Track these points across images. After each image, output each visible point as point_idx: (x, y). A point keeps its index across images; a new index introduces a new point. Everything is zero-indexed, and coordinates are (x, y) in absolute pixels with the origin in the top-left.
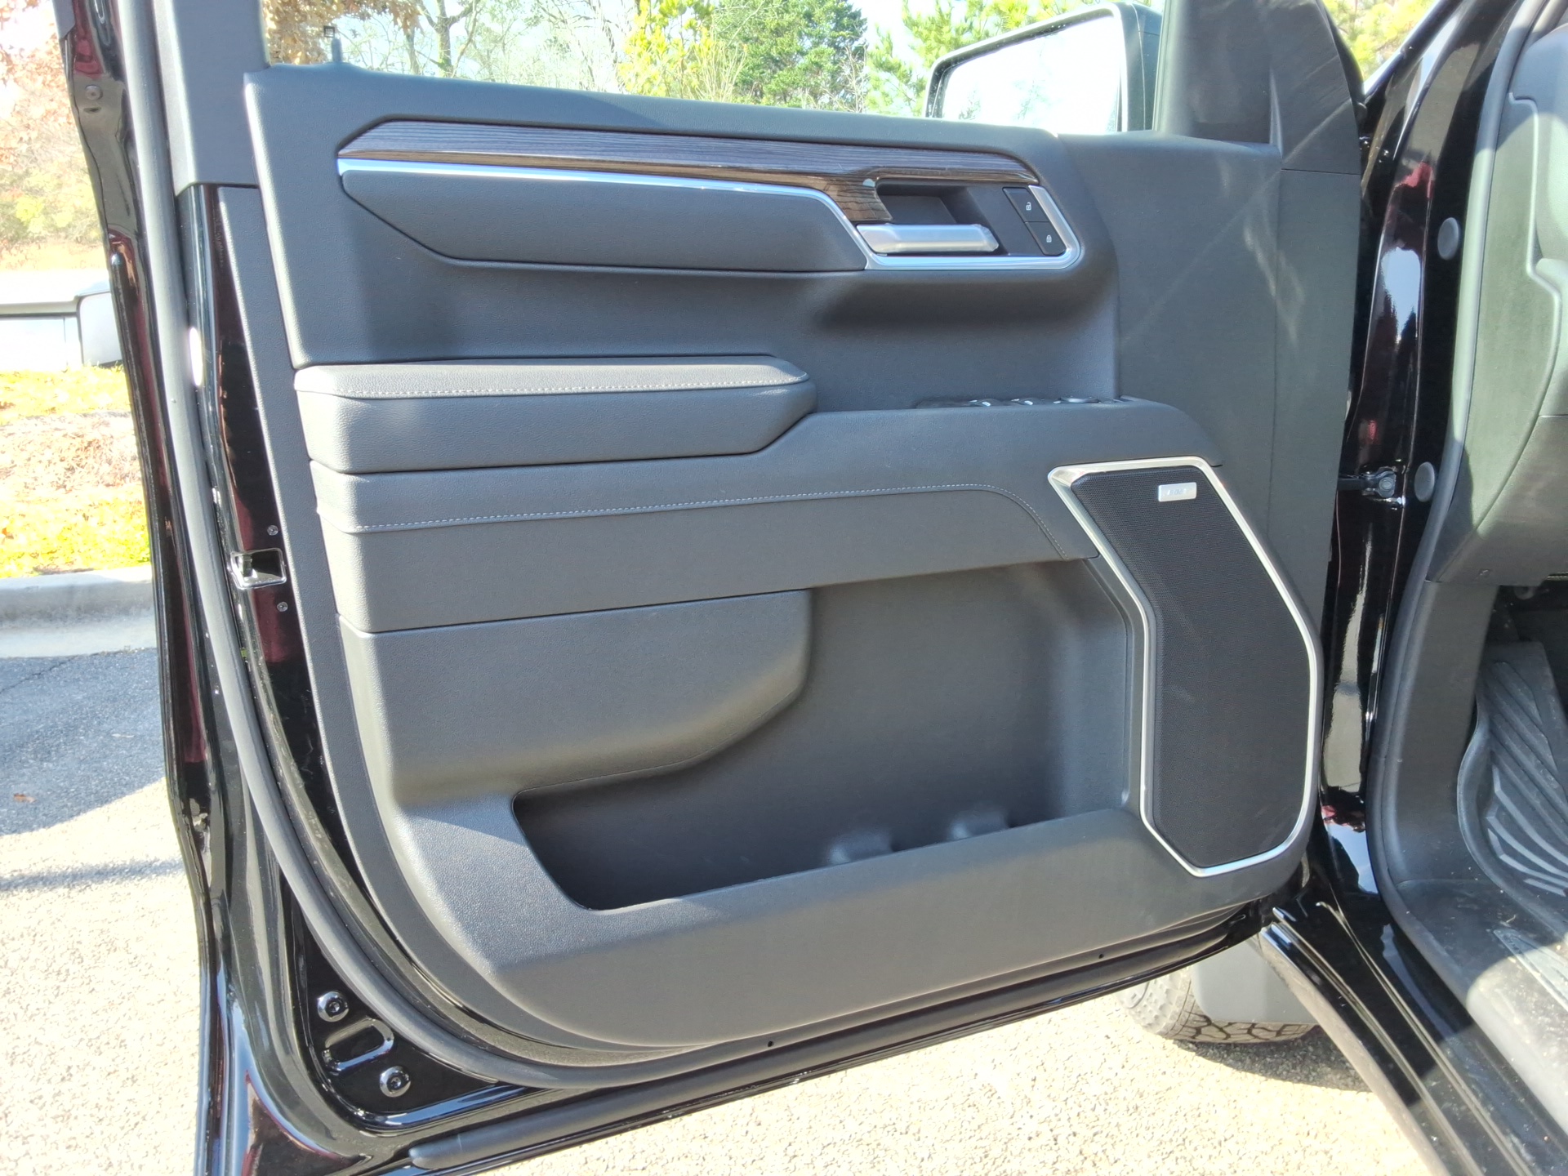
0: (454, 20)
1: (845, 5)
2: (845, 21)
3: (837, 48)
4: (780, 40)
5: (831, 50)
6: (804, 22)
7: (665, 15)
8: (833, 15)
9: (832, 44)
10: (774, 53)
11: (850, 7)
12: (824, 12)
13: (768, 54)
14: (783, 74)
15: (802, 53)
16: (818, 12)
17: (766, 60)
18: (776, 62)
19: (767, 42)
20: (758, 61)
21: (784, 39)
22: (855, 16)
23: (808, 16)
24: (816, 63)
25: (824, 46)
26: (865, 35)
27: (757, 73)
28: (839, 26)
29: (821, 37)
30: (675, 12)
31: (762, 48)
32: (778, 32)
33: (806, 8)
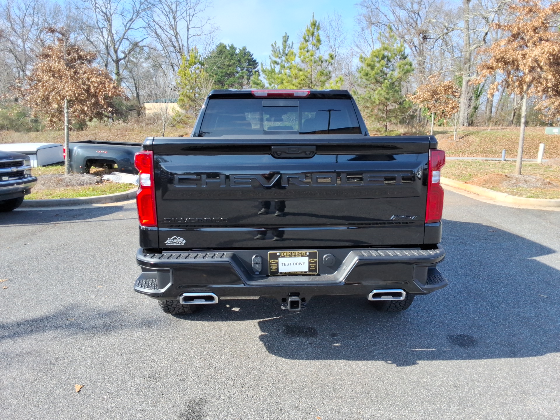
0: (121, 60)
1: (251, 58)
2: (251, 63)
3: (249, 71)
4: (230, 68)
5: (247, 72)
6: (238, 63)
7: (190, 65)
8: (248, 61)
9: (247, 70)
10: (228, 72)
11: (253, 59)
12: (244, 60)
13: (226, 72)
14: (231, 79)
15: (237, 73)
16: (242, 60)
17: (225, 74)
18: (229, 75)
19: (226, 69)
20: (223, 74)
21: (231, 68)
22: (255, 61)
23: (239, 61)
24: (242, 76)
25: (244, 70)
26: (258, 67)
27: (223, 78)
28: (249, 65)
29: (244, 68)
30: (193, 64)
31: (224, 71)
32: (229, 66)
33: (238, 58)
